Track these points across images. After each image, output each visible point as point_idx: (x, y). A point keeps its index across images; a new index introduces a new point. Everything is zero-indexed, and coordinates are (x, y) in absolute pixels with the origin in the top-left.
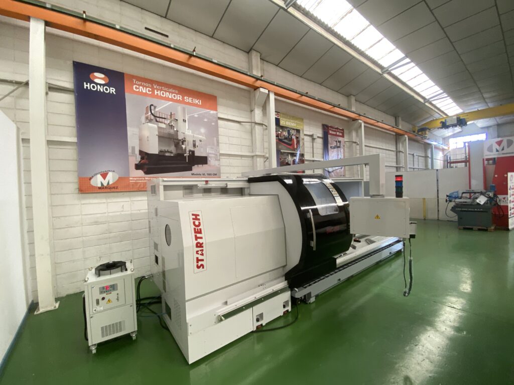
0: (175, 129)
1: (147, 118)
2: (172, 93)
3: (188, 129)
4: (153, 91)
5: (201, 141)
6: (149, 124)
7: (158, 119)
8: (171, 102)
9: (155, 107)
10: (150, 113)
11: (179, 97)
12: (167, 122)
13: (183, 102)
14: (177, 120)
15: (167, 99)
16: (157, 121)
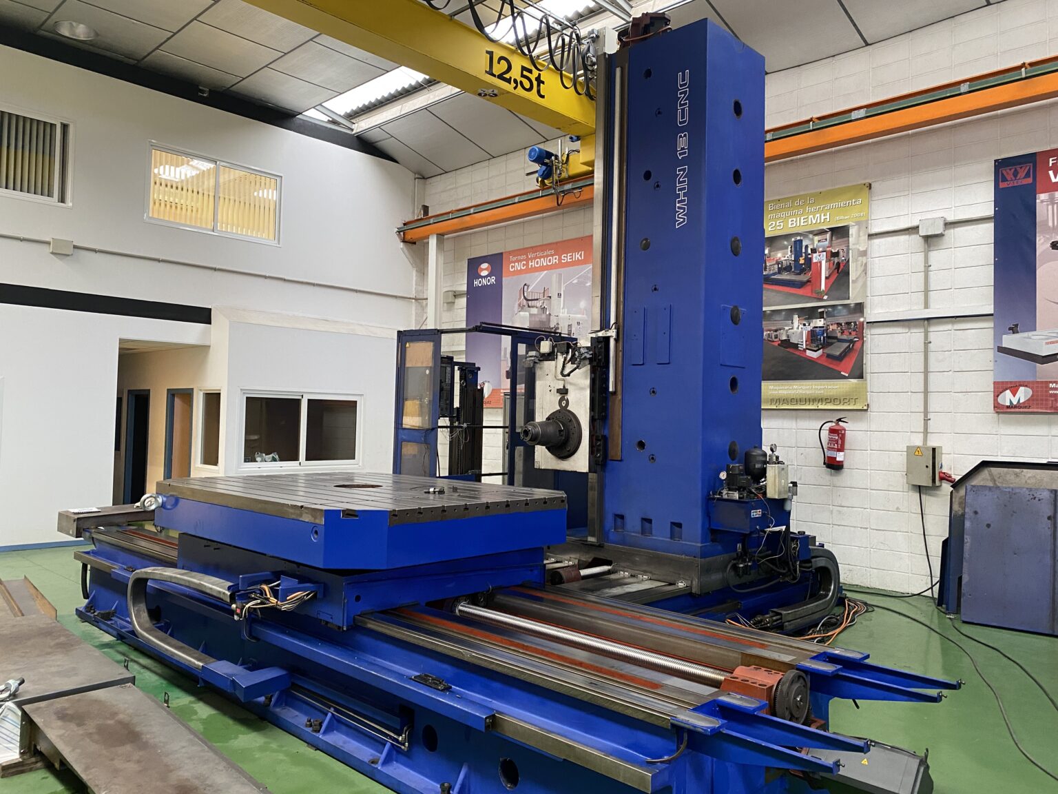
0: (548, 313)
1: (519, 305)
2: (547, 256)
3: (563, 309)
4: (527, 264)
5: (578, 323)
6: (522, 313)
7: (530, 302)
8: (546, 272)
9: (528, 286)
10: (523, 297)
11: (555, 260)
12: (539, 304)
13: (560, 265)
14: (550, 297)
15: (542, 268)
16: (529, 306)
